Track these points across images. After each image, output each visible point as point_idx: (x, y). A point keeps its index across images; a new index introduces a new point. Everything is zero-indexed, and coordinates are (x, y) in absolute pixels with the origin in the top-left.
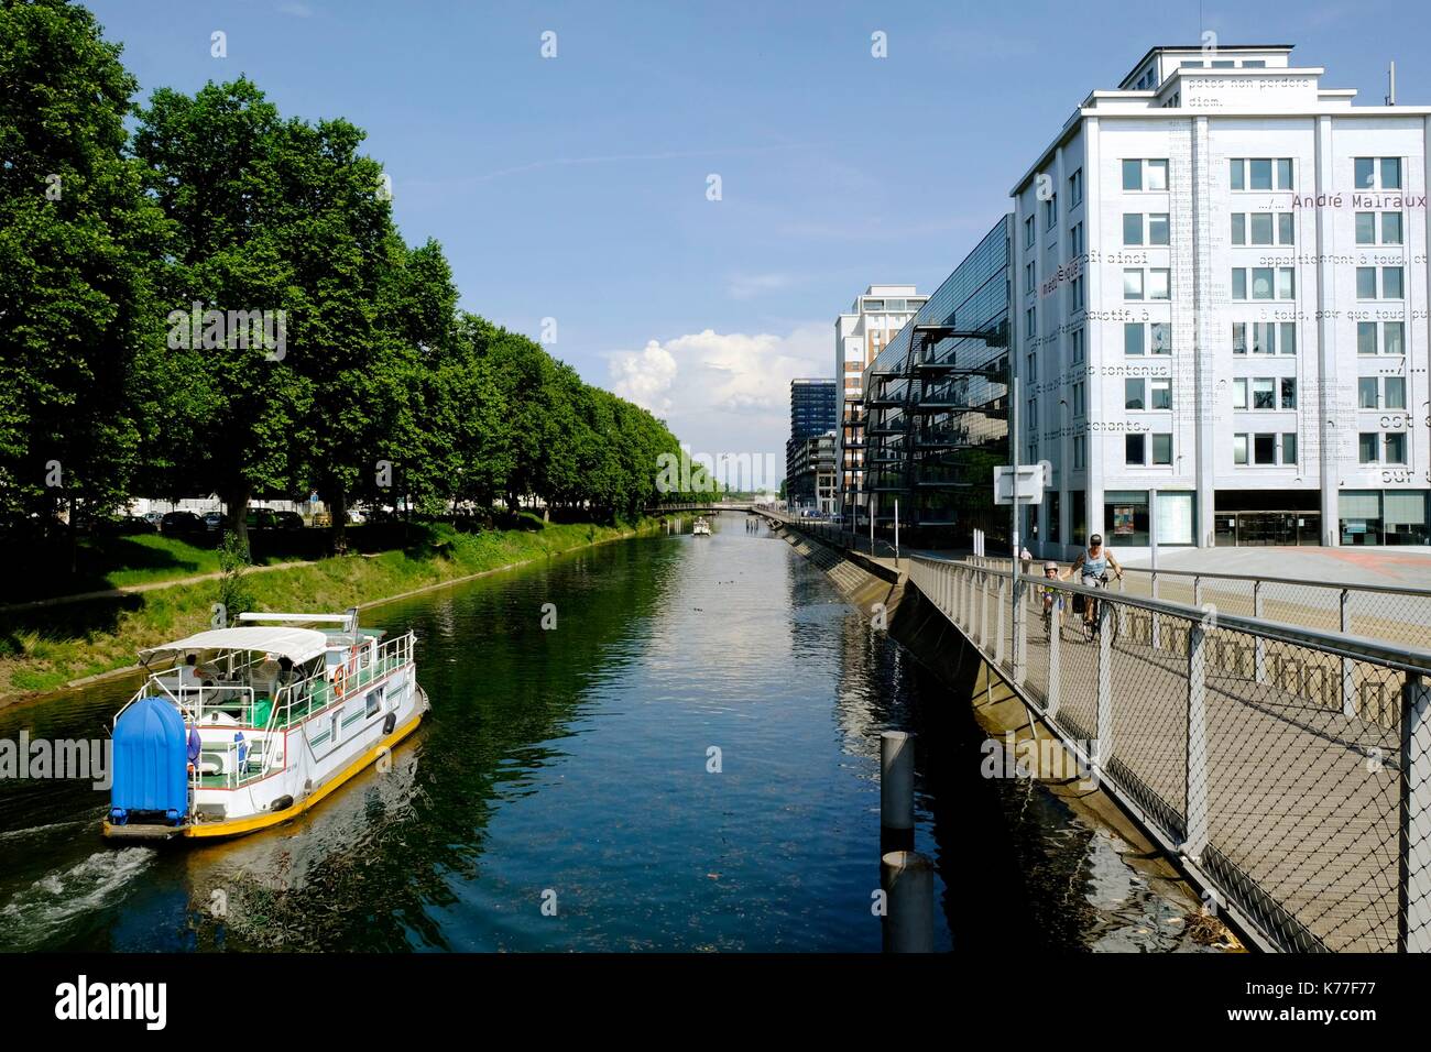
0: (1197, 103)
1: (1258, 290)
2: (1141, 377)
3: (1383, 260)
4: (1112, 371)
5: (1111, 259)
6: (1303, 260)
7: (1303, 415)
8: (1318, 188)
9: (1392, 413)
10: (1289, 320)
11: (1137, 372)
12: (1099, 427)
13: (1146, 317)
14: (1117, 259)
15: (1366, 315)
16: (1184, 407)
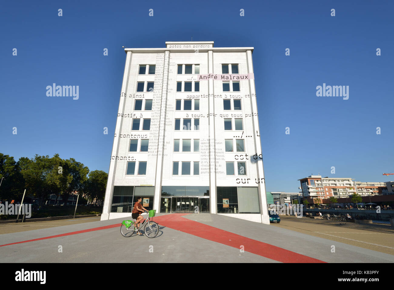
2: (137, 138)
3: (233, 97)
4: (125, 136)
5: (130, 96)
6: (203, 96)
7: (202, 154)
8: (208, 72)
9: (240, 153)
10: (197, 117)
11: (135, 136)
12: (115, 158)
13: (141, 116)
14: (133, 96)
15: (227, 116)
16: (152, 150)
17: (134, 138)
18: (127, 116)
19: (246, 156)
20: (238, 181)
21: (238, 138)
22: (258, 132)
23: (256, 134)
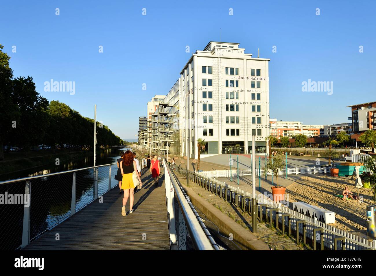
0: (219, 55)
1: (231, 97)
2: (206, 116)
3: (257, 91)
4: (200, 114)
5: (200, 89)
6: (241, 91)
7: (241, 125)
8: (244, 75)
9: (259, 125)
10: (238, 104)
11: (205, 115)
12: (197, 127)
13: (207, 102)
14: (201, 89)
15: (253, 103)
16: (216, 123)
17: (204, 116)
18: (200, 102)
19: (262, 126)
20: (258, 139)
21: (258, 116)
22: (269, 113)
23: (268, 115)
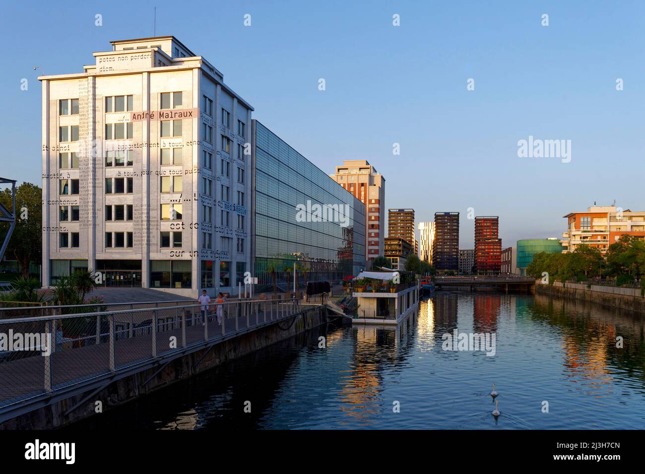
0: (103, 70)
1: (117, 162)
2: (66, 205)
3: (173, 145)
4: (53, 203)
5: (54, 149)
6: (136, 146)
7: (135, 223)
8: (143, 110)
10: (130, 176)
11: (65, 203)
12: (46, 229)
13: (69, 176)
14: (56, 149)
15: (165, 173)
16: (84, 219)
17: (63, 205)
18: (53, 176)
19: (183, 224)
20: (172, 254)
21: (175, 202)
22: (196, 195)
23: (194, 198)
